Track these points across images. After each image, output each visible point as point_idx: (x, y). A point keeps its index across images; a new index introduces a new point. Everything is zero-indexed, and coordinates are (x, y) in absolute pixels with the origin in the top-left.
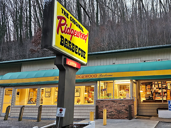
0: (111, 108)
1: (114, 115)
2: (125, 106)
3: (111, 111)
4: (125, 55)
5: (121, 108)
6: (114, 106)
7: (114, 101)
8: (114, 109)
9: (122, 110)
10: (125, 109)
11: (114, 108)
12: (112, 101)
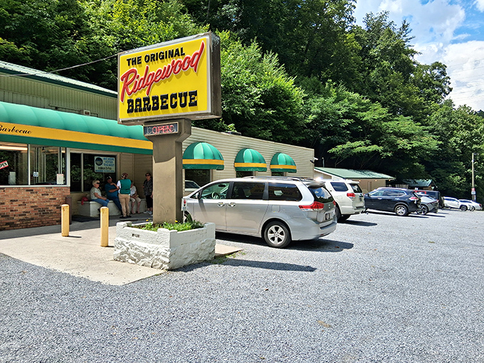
0: (24, 204)
1: (32, 219)
2: (55, 199)
3: (24, 212)
4: (13, 85)
5: (48, 204)
6: (30, 199)
7: (32, 190)
8: (32, 207)
9: (50, 208)
10: (55, 206)
11: (33, 205)
12: (27, 190)
